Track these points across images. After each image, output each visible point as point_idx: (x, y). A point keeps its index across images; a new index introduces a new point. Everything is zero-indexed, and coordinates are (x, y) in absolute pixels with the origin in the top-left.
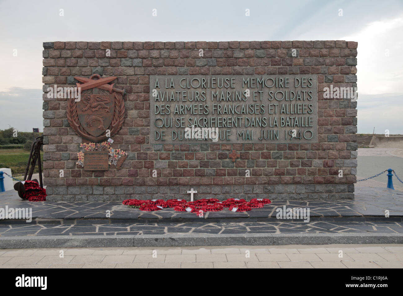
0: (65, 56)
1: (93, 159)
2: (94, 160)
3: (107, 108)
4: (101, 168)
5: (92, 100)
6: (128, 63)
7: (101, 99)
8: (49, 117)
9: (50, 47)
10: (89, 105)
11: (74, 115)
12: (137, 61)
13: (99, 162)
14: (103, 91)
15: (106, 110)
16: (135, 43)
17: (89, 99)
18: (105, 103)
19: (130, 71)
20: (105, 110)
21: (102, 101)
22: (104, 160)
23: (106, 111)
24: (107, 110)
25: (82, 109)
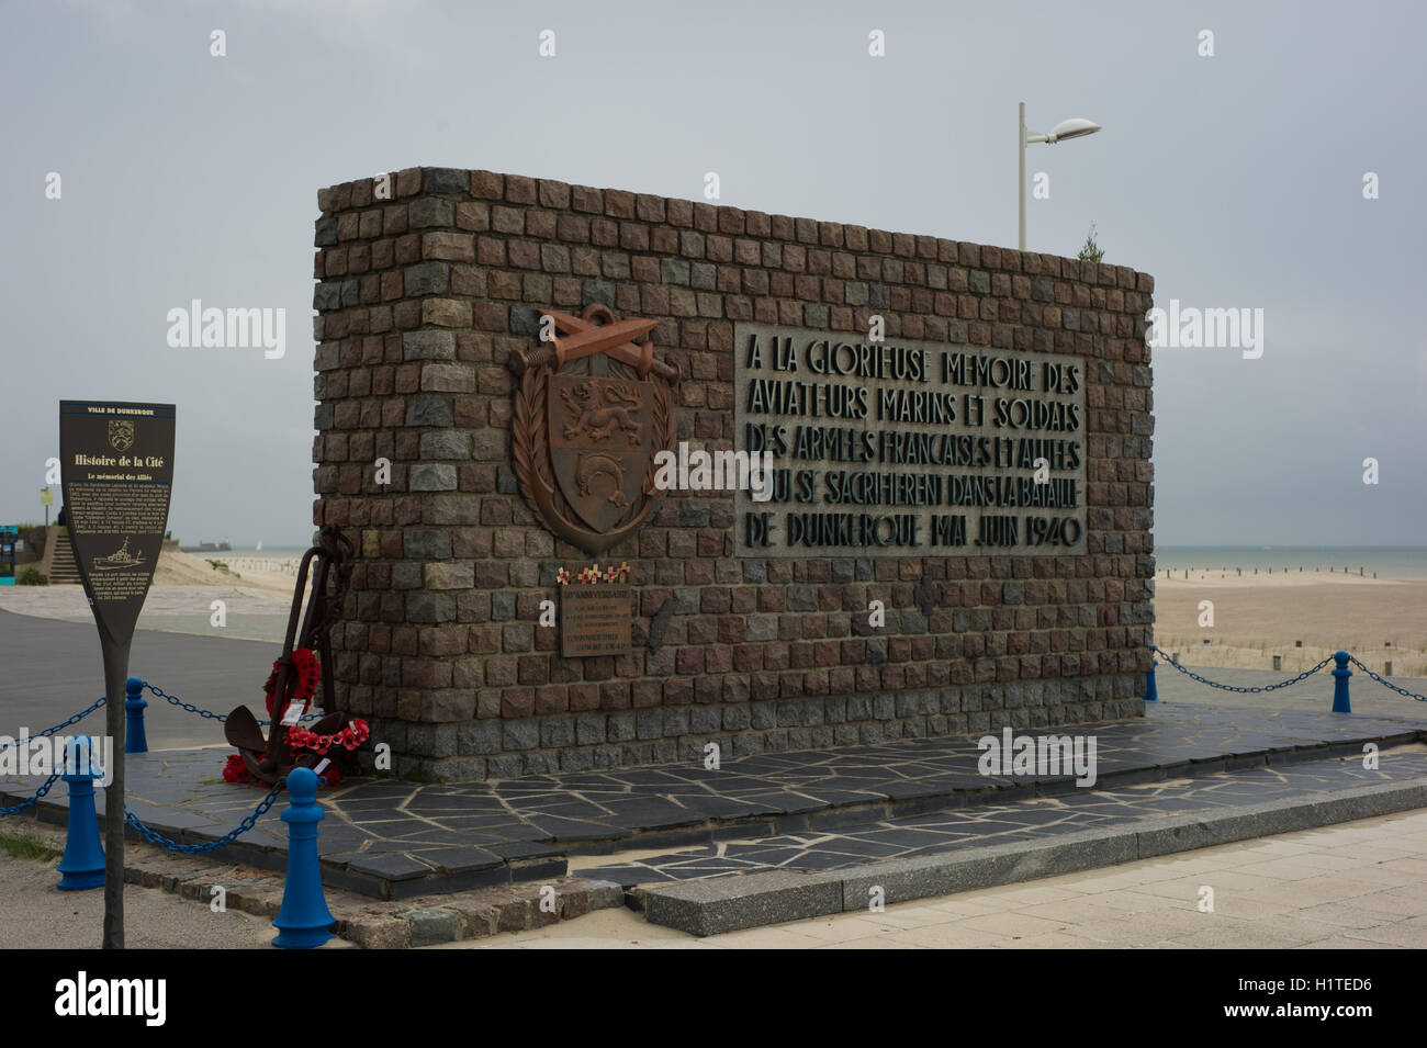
0: (506, 229)
1: (590, 613)
2: (593, 617)
3: (635, 430)
4: (612, 646)
5: (595, 399)
6: (682, 275)
7: (620, 398)
8: (456, 454)
9: (459, 187)
10: (585, 417)
11: (536, 449)
12: (706, 271)
13: (607, 624)
14: (618, 365)
15: (632, 434)
16: (699, 208)
17: (586, 396)
18: (629, 411)
19: (685, 303)
20: (630, 437)
21: (622, 402)
22: (618, 616)
23: (633, 440)
24: (636, 436)
25: (566, 429)
